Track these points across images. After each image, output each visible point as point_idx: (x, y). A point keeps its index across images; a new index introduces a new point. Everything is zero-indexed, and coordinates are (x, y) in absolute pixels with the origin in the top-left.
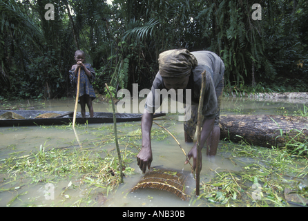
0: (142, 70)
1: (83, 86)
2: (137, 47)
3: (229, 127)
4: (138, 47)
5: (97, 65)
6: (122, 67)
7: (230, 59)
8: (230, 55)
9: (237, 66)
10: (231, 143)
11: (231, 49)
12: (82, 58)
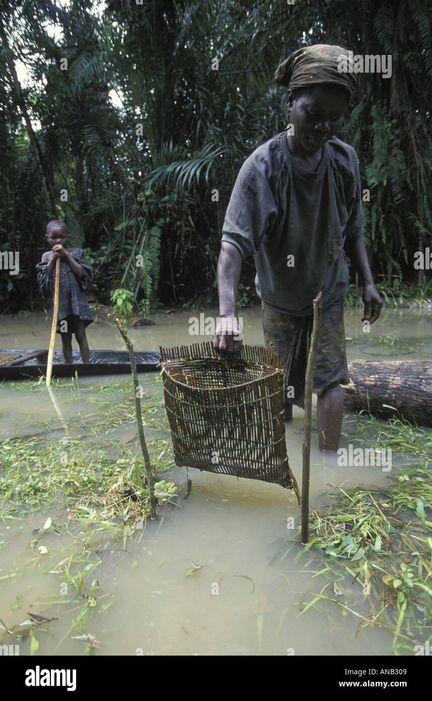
0: (188, 251)
1: (66, 297)
2: (177, 203)
3: (370, 387)
4: (179, 203)
5: (92, 242)
6: (148, 246)
7: (374, 227)
8: (374, 219)
9: (388, 241)
10: (372, 421)
11: (375, 207)
12: (61, 237)
